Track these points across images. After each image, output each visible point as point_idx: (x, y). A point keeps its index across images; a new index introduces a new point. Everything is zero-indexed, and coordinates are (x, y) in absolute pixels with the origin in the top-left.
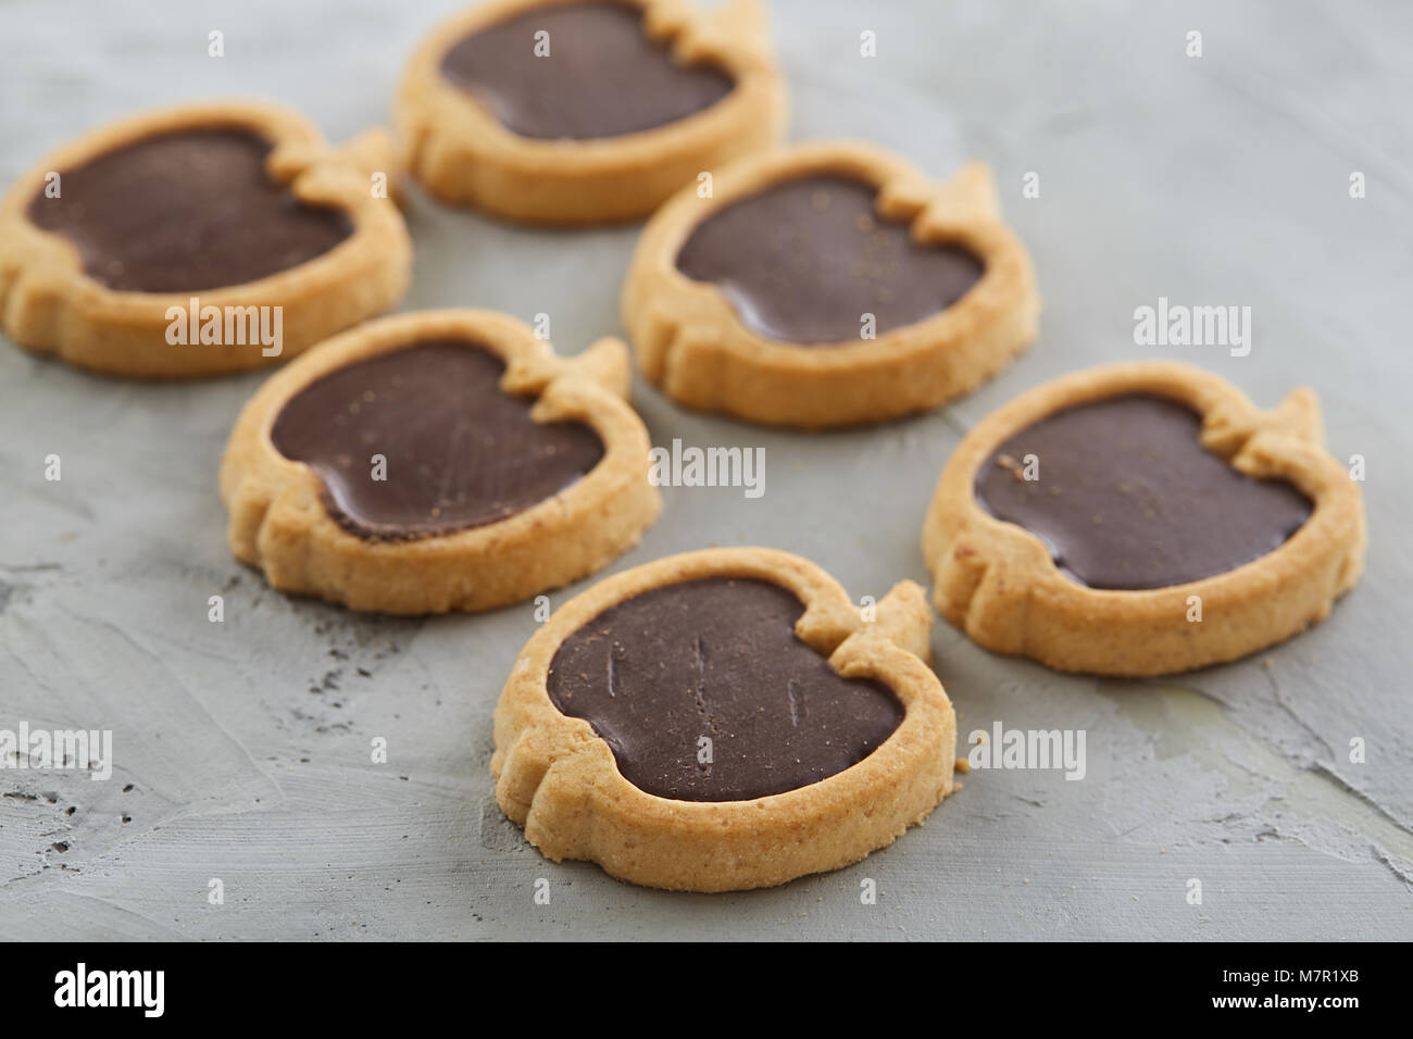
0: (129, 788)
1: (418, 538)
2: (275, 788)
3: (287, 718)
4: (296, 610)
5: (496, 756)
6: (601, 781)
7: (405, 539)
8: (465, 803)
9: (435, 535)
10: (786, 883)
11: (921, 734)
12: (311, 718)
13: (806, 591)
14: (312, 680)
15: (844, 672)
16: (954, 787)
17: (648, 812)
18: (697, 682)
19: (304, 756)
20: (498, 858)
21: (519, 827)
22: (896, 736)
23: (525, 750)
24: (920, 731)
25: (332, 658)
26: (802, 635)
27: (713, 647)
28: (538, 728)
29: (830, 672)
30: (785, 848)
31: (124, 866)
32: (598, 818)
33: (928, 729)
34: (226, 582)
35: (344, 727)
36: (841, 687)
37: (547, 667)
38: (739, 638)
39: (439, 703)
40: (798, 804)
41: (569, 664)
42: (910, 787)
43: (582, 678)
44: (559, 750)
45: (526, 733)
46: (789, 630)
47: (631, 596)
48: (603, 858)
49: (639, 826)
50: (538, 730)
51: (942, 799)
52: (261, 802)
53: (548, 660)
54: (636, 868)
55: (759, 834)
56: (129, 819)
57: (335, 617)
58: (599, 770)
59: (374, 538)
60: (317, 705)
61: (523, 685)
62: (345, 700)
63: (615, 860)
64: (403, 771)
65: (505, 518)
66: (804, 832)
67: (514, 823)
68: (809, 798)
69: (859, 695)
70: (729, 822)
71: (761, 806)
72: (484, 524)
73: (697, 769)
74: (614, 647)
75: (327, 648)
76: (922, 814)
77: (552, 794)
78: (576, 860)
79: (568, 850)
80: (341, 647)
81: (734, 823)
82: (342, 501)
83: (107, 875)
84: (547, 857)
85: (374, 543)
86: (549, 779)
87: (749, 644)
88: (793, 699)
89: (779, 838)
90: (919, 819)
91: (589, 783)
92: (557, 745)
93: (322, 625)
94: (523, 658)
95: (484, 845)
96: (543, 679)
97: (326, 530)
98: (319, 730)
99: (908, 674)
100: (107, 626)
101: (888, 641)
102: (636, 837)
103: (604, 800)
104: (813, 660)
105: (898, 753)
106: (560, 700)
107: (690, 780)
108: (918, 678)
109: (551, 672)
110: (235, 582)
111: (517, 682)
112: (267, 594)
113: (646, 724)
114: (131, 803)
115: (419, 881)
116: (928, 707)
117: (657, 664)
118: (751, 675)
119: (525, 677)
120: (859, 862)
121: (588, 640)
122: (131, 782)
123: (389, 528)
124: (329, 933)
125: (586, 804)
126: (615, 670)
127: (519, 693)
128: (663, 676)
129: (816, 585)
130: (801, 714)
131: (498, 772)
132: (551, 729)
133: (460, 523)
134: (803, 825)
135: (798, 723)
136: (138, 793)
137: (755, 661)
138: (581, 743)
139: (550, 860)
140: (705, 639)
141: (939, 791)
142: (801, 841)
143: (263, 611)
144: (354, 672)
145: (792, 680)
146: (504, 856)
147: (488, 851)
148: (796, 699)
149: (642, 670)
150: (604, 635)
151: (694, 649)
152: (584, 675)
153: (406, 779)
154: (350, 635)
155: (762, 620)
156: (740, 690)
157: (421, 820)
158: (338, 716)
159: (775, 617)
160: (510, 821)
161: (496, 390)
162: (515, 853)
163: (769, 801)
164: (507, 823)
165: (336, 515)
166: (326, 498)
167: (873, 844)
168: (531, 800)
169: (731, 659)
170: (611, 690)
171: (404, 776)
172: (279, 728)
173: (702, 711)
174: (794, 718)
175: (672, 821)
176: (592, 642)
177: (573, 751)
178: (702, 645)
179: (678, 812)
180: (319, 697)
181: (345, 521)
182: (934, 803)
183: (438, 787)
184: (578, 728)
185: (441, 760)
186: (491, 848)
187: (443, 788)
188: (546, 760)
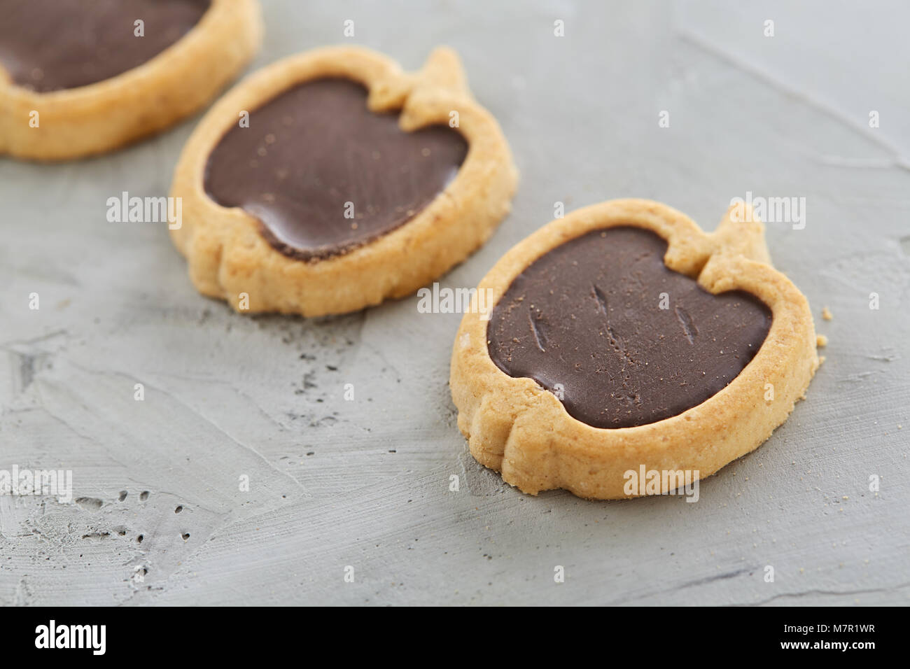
0: (179, 508)
1: (348, 252)
2: (295, 483)
3: (285, 421)
4: (262, 327)
5: (461, 418)
6: (558, 426)
7: (339, 254)
8: (447, 462)
9: (361, 246)
10: (718, 472)
11: (792, 329)
12: (303, 416)
13: (664, 229)
14: (294, 384)
15: (716, 290)
16: (820, 361)
17: (603, 445)
18: (605, 324)
19: (309, 450)
20: (488, 502)
21: (497, 472)
22: (772, 334)
23: (490, 413)
24: (790, 326)
25: (303, 361)
26: (673, 266)
27: (607, 292)
28: (494, 392)
29: (703, 291)
30: (714, 447)
31: (197, 576)
32: (564, 457)
33: (795, 323)
34: (200, 314)
35: (332, 418)
36: (716, 302)
37: (485, 339)
38: (625, 279)
39: (399, 381)
40: (716, 410)
41: (501, 332)
42: (793, 373)
43: (515, 342)
44: (517, 408)
45: (485, 399)
46: (660, 264)
47: (530, 263)
48: (573, 486)
49: (599, 456)
50: (496, 394)
51: (814, 373)
52: (287, 497)
53: (484, 333)
54: (601, 488)
55: (693, 441)
56: (188, 535)
57: (297, 328)
58: (554, 417)
59: (314, 260)
60: (304, 404)
61: (471, 359)
62: (324, 394)
63: (583, 485)
64: (390, 445)
65: (411, 219)
66: (726, 431)
67: (491, 470)
68: (723, 403)
69: (733, 305)
70: (669, 437)
71: (688, 418)
72: (396, 228)
73: (628, 398)
74: (531, 309)
75: (297, 354)
76: (803, 390)
77: (521, 445)
78: (549, 490)
79: (542, 485)
80: (308, 351)
81: (672, 438)
82: (281, 233)
83: (186, 587)
84: (525, 492)
85: (315, 263)
86: (516, 434)
87: (634, 283)
88: (683, 322)
89: (708, 440)
90: (802, 395)
91: (549, 430)
92: (515, 403)
93: (286, 335)
94: (462, 335)
95: (472, 493)
96: (485, 350)
97: (274, 260)
98: (313, 425)
99: (766, 280)
100: (118, 374)
101: (741, 256)
102: (597, 465)
103: (566, 441)
104: (687, 285)
105: (779, 349)
106: (503, 363)
107: (627, 409)
108: (774, 282)
109: (489, 342)
110: (207, 314)
111: (466, 357)
112: (235, 319)
113: (577, 369)
114: (186, 521)
115: (432, 537)
116: (790, 305)
117: (568, 316)
118: (644, 309)
119: (470, 351)
120: (767, 441)
121: (509, 309)
122: (180, 504)
123: (323, 248)
124: (376, 597)
125: (551, 447)
126: (537, 328)
127: (470, 366)
128: (576, 325)
129: (671, 221)
130: (694, 334)
131: (466, 431)
132: (505, 391)
133: (378, 232)
134: (724, 426)
135: (693, 341)
136: (188, 512)
137: (644, 296)
138: (532, 398)
139: (529, 495)
140: (598, 286)
141: (811, 367)
142: (724, 438)
143: (236, 333)
144: (326, 369)
145: (677, 306)
146: (492, 499)
147: (477, 498)
148: (685, 321)
149: (560, 325)
150: (520, 301)
151: (593, 297)
152: (515, 339)
153: (395, 451)
154: (311, 338)
155: (637, 260)
156: (640, 323)
157: (418, 484)
158: (322, 410)
159: (646, 255)
160: (487, 469)
161: (366, 110)
162: (499, 495)
163: (693, 412)
164: (485, 471)
165: (279, 247)
166: (266, 234)
167: (775, 424)
168: (503, 451)
169: (624, 298)
170: (540, 347)
171: (392, 449)
172: (281, 431)
173: (617, 348)
174: (690, 338)
175: (624, 447)
176: (512, 309)
177: (529, 406)
178: (598, 292)
179: (626, 438)
180: (304, 397)
181: (288, 250)
182: (810, 378)
183: (421, 453)
184: (527, 386)
185: (416, 429)
186: (479, 495)
187: (426, 453)
188: (509, 418)
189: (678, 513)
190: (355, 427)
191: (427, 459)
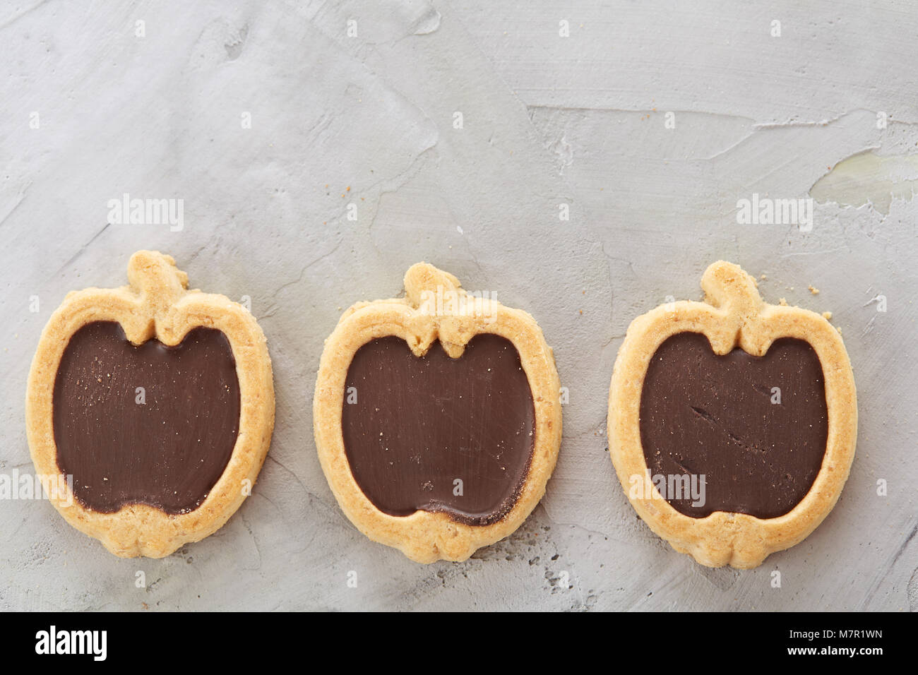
4: (484, 558)
6: (763, 535)
8: (690, 579)
11: (835, 352)
12: (573, 607)
14: (545, 588)
15: (763, 353)
16: (840, 332)
18: (724, 434)
20: (737, 589)
24: (832, 352)
25: (534, 566)
26: (724, 353)
27: (703, 406)
28: (705, 538)
29: (757, 359)
33: (833, 345)
38: (705, 388)
39: (606, 539)
44: (729, 539)
46: (715, 358)
50: (707, 538)
58: (756, 530)
60: (565, 598)
61: (669, 522)
62: (569, 581)
64: (644, 591)
65: (534, 437)
69: (783, 356)
70: (831, 492)
71: (831, 470)
72: (532, 453)
73: (785, 481)
74: (671, 456)
75: (526, 563)
80: (530, 556)
81: (833, 490)
87: (713, 386)
91: (761, 541)
92: (725, 538)
93: (505, 554)
95: (724, 590)
96: (673, 510)
103: (775, 541)
107: (790, 490)
108: (795, 322)
111: (664, 523)
112: (462, 566)
118: (736, 403)
119: (664, 517)
121: (658, 466)
127: (674, 528)
128: (709, 448)
138: (732, 526)
140: (694, 405)
144: (553, 562)
145: (752, 385)
149: (698, 455)
150: (660, 455)
151: (699, 417)
153: (651, 593)
154: (523, 545)
155: (698, 365)
156: (743, 417)
158: (580, 595)
159: (700, 356)
163: (830, 463)
165: (476, 524)
166: (458, 520)
169: (718, 403)
171: (648, 593)
173: (747, 447)
176: (660, 465)
177: (735, 534)
178: (699, 411)
180: (559, 592)
183: (668, 584)
184: (723, 521)
185: (649, 568)
186: (729, 588)
187: (671, 581)
188: (730, 549)
189: (848, 511)
190: (611, 593)
191: (676, 586)
